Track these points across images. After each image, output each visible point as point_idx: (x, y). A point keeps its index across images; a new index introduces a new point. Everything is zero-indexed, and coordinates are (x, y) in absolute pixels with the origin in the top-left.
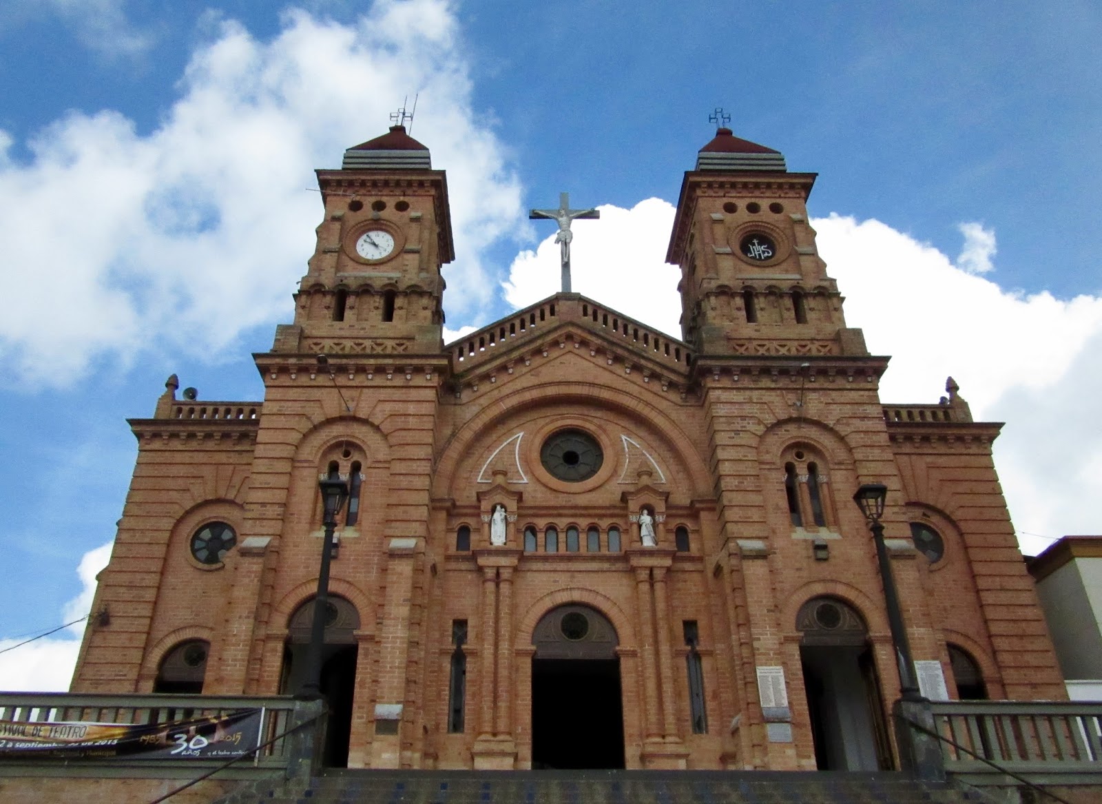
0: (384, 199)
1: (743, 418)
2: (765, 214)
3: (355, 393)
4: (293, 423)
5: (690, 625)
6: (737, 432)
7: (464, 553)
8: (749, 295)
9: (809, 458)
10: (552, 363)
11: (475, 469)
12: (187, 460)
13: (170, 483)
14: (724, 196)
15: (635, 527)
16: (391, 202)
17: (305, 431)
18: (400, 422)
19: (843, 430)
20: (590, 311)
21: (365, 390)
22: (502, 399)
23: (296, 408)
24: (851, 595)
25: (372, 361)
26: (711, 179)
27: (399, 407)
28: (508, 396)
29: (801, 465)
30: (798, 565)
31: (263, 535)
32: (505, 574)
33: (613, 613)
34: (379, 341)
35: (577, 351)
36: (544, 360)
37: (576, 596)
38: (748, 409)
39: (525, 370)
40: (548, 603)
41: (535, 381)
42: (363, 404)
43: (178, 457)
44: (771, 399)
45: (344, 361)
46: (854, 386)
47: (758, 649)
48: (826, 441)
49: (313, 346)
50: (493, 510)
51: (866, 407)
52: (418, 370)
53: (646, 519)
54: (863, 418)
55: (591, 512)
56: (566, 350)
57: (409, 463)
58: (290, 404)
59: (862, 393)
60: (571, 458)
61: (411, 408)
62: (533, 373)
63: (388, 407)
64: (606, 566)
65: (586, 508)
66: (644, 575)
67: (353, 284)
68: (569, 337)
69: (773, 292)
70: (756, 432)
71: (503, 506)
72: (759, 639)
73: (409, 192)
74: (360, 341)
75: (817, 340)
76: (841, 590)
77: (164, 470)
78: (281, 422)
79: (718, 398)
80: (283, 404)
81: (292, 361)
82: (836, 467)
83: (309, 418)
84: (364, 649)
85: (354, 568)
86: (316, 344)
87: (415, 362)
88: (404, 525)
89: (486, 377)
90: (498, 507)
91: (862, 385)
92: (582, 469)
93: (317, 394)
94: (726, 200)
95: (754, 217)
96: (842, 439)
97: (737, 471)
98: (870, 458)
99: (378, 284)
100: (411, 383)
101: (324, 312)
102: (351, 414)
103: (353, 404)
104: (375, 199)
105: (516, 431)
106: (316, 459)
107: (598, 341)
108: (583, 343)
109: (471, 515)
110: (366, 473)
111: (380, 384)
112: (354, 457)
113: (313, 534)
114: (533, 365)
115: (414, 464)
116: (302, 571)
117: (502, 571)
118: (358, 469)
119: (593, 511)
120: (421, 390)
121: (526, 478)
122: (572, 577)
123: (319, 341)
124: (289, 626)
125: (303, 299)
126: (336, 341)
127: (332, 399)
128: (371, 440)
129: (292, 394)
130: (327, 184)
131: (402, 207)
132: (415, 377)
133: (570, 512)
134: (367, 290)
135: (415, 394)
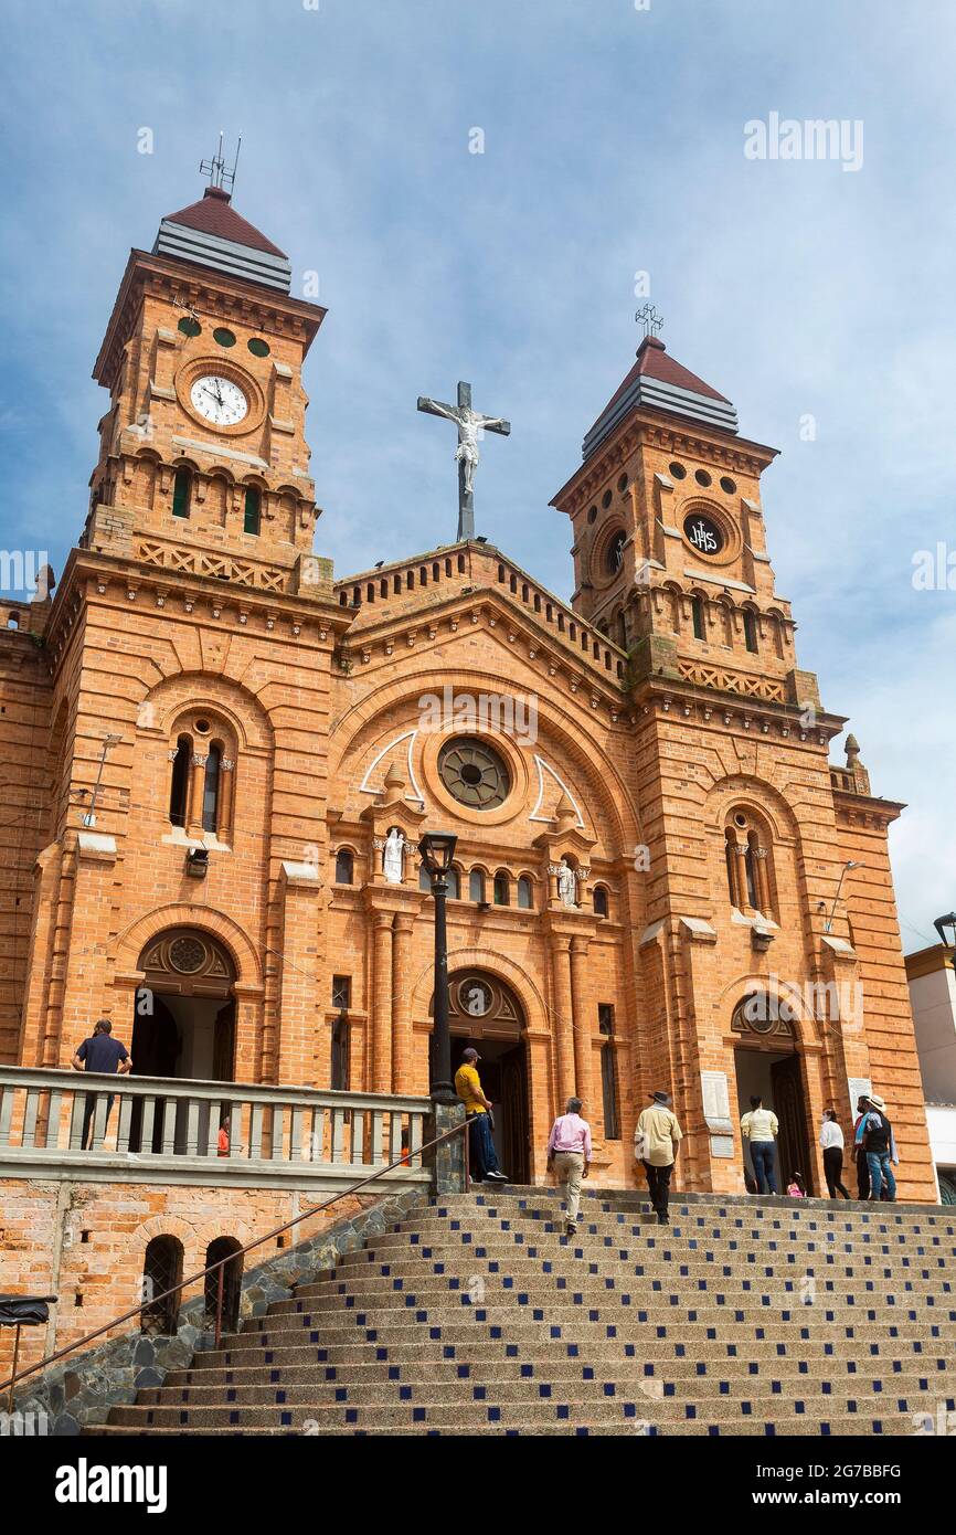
0: (233, 328)
1: (692, 765)
2: (715, 491)
3: (221, 639)
4: (133, 667)
5: (605, 1011)
6: (685, 783)
7: (347, 886)
8: (699, 600)
9: (750, 825)
10: (461, 641)
11: (358, 771)
14: (672, 453)
15: (555, 881)
16: (243, 335)
17: (152, 684)
18: (285, 696)
19: (791, 799)
20: (507, 573)
21: (235, 637)
22: (398, 681)
23: (136, 646)
25: (250, 599)
26: (661, 426)
27: (284, 673)
28: (406, 678)
29: (741, 833)
30: (736, 955)
31: (100, 832)
32: (404, 923)
33: (522, 985)
34: (242, 563)
35: (492, 631)
36: (453, 636)
37: (482, 960)
38: (697, 755)
39: (429, 645)
41: (438, 663)
42: (232, 658)
44: (721, 746)
45: (210, 590)
46: (806, 747)
47: (703, 1050)
48: (772, 810)
49: (146, 549)
50: (389, 832)
51: (815, 774)
52: (310, 624)
53: (566, 872)
54: (811, 788)
55: (500, 852)
56: (479, 626)
57: (300, 757)
58: (126, 637)
59: (812, 756)
60: (471, 776)
61: (300, 678)
62: (437, 650)
63: (269, 668)
64: (516, 927)
65: (496, 847)
66: (564, 944)
67: (205, 464)
68: (486, 608)
69: (725, 603)
70: (705, 787)
71: (400, 830)
72: (704, 1039)
73: (269, 326)
74: (216, 557)
75: (768, 678)
78: (114, 663)
79: (666, 734)
80: (115, 635)
81: (133, 573)
82: (780, 842)
83: (156, 666)
84: (246, 1008)
85: (226, 895)
86: (151, 547)
87: (310, 612)
88: (296, 844)
89: (381, 646)
90: (395, 831)
91: (813, 747)
93: (164, 629)
94: (673, 458)
95: (704, 491)
96: (788, 809)
97: (683, 831)
98: (816, 839)
99: (239, 473)
100: (299, 641)
101: (159, 498)
102: (217, 670)
103: (219, 656)
104: (218, 324)
105: (407, 726)
106: (167, 729)
107: (522, 626)
108: (503, 623)
109: (355, 836)
110: (235, 761)
111: (256, 633)
112: (214, 733)
113: (167, 839)
114: (439, 640)
115: (308, 760)
116: (155, 891)
117: (402, 918)
118: (216, 750)
119: (505, 853)
120: (311, 654)
121: (422, 796)
122: (477, 935)
123: (155, 543)
124: (140, 968)
125: (129, 469)
126: (180, 549)
127: (190, 644)
128: (244, 715)
129: (128, 622)
130: (148, 276)
131: (259, 348)
132: (305, 633)
133: (477, 850)
134: (221, 478)
135: (303, 657)
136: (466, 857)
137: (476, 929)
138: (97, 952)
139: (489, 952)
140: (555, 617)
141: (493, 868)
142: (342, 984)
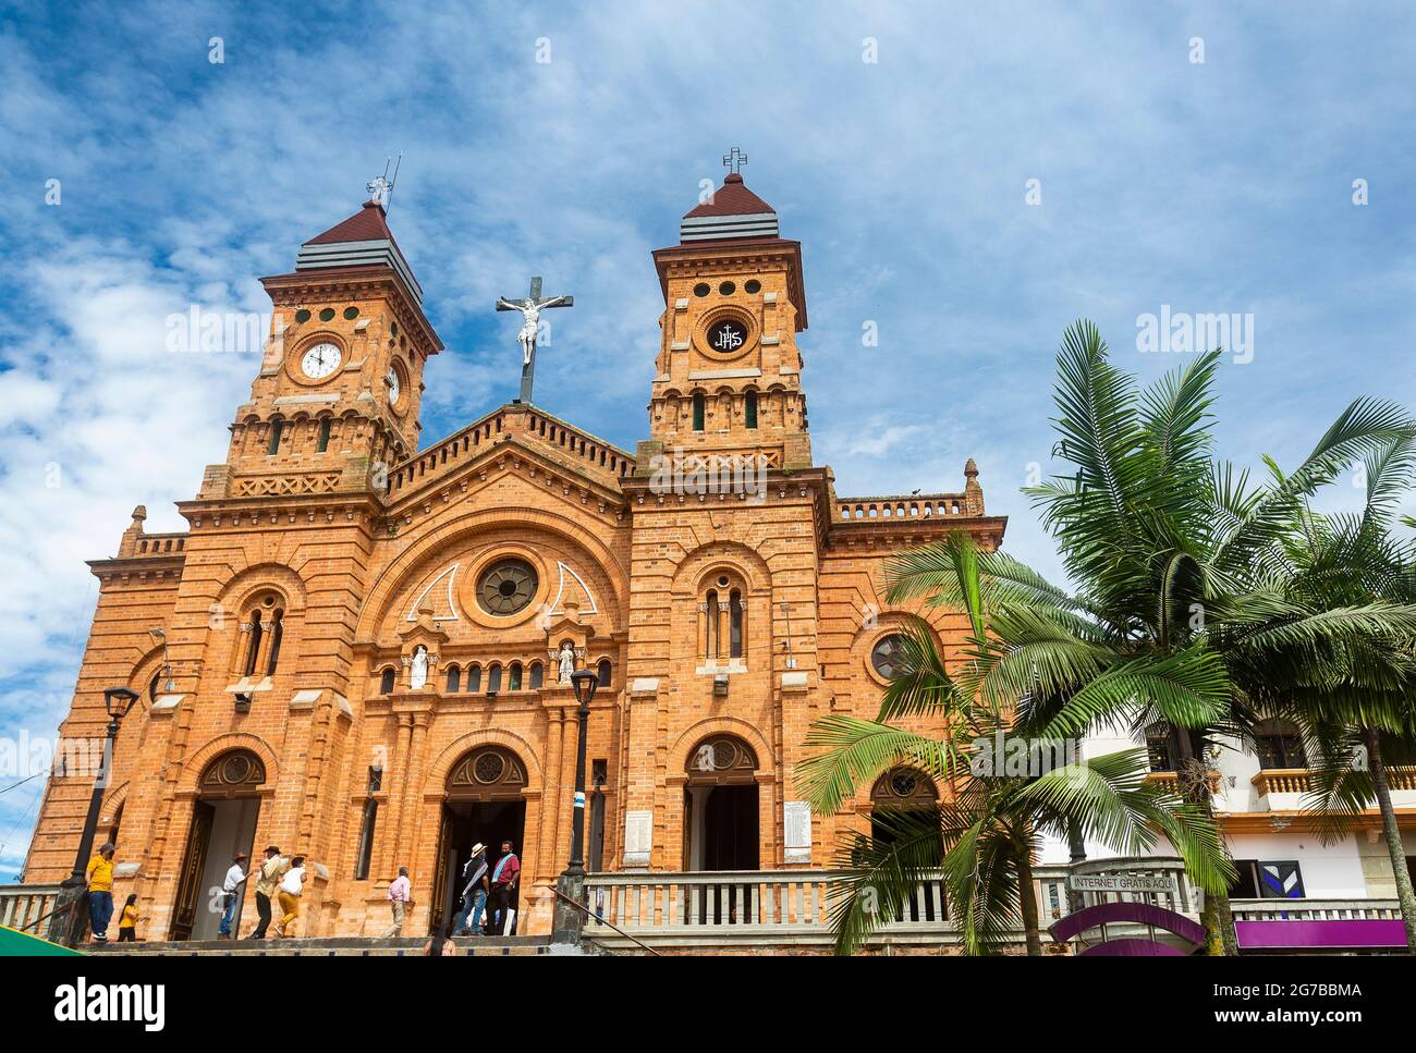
0: (333, 306)
1: (663, 545)
2: (740, 297)
3: (276, 537)
4: (215, 573)
5: (599, 765)
6: (654, 561)
7: (387, 698)
8: (699, 399)
9: (732, 584)
10: (491, 487)
11: (406, 606)
12: (148, 601)
13: (131, 627)
14: (697, 276)
15: (556, 664)
16: (340, 309)
17: (226, 581)
18: (319, 567)
19: (764, 553)
20: (538, 423)
21: (288, 534)
22: (434, 531)
23: (219, 557)
24: (746, 733)
25: (293, 504)
26: (680, 259)
27: (320, 551)
28: (441, 527)
29: (723, 592)
30: (696, 703)
31: (178, 693)
32: (419, 720)
33: (524, 754)
34: (310, 476)
35: (517, 472)
36: (484, 484)
37: (492, 738)
38: (668, 535)
39: (461, 497)
40: (462, 747)
41: (471, 508)
42: (285, 549)
43: (139, 598)
44: (696, 522)
45: (265, 506)
46: (788, 502)
47: (632, 793)
48: (749, 567)
49: (244, 485)
50: (415, 652)
51: (795, 525)
52: (340, 510)
53: (567, 653)
54: (788, 539)
55: (514, 648)
56: (507, 471)
57: (324, 611)
58: (213, 553)
59: (793, 509)
60: (508, 589)
61: (332, 551)
62: (470, 499)
63: (308, 551)
64: (523, 706)
65: (509, 645)
66: (555, 715)
67: (289, 413)
68: (509, 457)
69: (725, 393)
70: (674, 560)
71: (425, 648)
72: (635, 783)
73: (359, 296)
74: (292, 477)
75: (764, 448)
76: (735, 728)
77: (125, 613)
78: (204, 573)
79: (642, 523)
80: (208, 553)
81: (214, 508)
82: (755, 594)
83: (230, 567)
84: (266, 803)
85: (264, 722)
86: (247, 483)
87: (336, 502)
88: (312, 676)
89: (419, 509)
90: (421, 649)
91: (795, 501)
92: (519, 600)
93: (239, 540)
94: (698, 281)
95: (728, 300)
96: (763, 563)
97: (648, 604)
98: (789, 584)
99: (313, 412)
100: (333, 525)
101: (257, 447)
102: (272, 560)
103: (274, 550)
104: (324, 307)
105: (451, 562)
106: (236, 610)
107: (537, 462)
108: (523, 463)
109: (396, 657)
110: (289, 621)
111: (302, 526)
112: (276, 605)
113: (228, 689)
114: (471, 491)
115: (328, 612)
116: (215, 728)
118: (278, 615)
119: (516, 648)
120: (342, 531)
121: (457, 615)
122: (490, 718)
123: (250, 480)
124: (199, 784)
126: (267, 479)
127: (255, 545)
128: (290, 588)
129: (215, 542)
130: (274, 293)
131: (351, 314)
132: (338, 517)
133: (493, 650)
134: (301, 419)
135: (336, 535)
136: (484, 657)
137: (489, 714)
138: (153, 778)
139: (498, 730)
140: (577, 446)
141: (505, 662)
142: (375, 776)
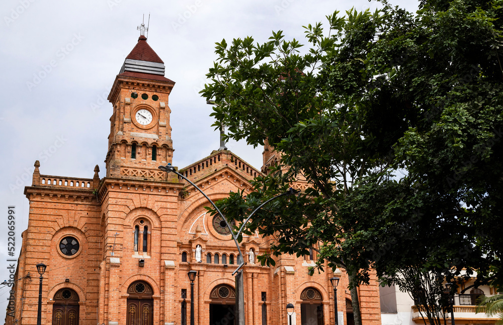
0: (147, 93)
3: (146, 197)
4: (122, 209)
5: (264, 294)
7: (185, 263)
10: (219, 184)
11: (188, 228)
12: (53, 207)
13: (47, 218)
15: (248, 256)
16: (150, 94)
17: (127, 213)
18: (164, 211)
20: (234, 159)
21: (150, 196)
23: (123, 202)
24: (319, 287)
25: (154, 184)
27: (164, 205)
30: (303, 276)
32: (202, 273)
34: (152, 171)
35: (228, 179)
36: (216, 182)
37: (226, 281)
39: (208, 186)
40: (215, 284)
41: (212, 191)
42: (149, 202)
43: (49, 205)
49: (124, 171)
50: (197, 246)
52: (172, 189)
53: (251, 253)
55: (231, 249)
56: (225, 178)
57: (169, 229)
58: (120, 200)
60: (223, 225)
61: (169, 205)
62: (211, 188)
63: (159, 204)
65: (230, 247)
66: (250, 276)
67: (140, 141)
68: (226, 173)
71: (200, 246)
73: (158, 90)
74: (144, 170)
76: (316, 286)
77: (44, 211)
78: (117, 208)
80: (117, 200)
81: (121, 182)
83: (128, 207)
84: (156, 302)
85: (150, 271)
88: (169, 255)
89: (194, 189)
90: (198, 246)
92: (226, 230)
93: (130, 196)
99: (150, 142)
100: (168, 194)
101: (128, 154)
102: (145, 206)
103: (145, 202)
104: (142, 92)
105: (203, 211)
106: (132, 225)
107: (238, 177)
108: (232, 176)
109: (187, 248)
110: (151, 231)
111: (156, 193)
112: (145, 224)
113: (133, 256)
114: (212, 184)
115: (171, 230)
116: (131, 271)
117: (200, 272)
118: (146, 228)
119: (232, 249)
120: (172, 198)
121: (207, 233)
122: (224, 274)
123: (127, 169)
124: (128, 293)
125: (118, 147)
126: (134, 169)
127: (137, 199)
128: (153, 218)
129: (120, 195)
130: (121, 82)
131: (155, 98)
132: (170, 191)
133: (224, 248)
134: (145, 144)
135: (169, 199)
136: (221, 251)
137: (224, 272)
138: (116, 290)
139: (227, 279)
140: (249, 171)
141: (229, 253)
142: (184, 291)
